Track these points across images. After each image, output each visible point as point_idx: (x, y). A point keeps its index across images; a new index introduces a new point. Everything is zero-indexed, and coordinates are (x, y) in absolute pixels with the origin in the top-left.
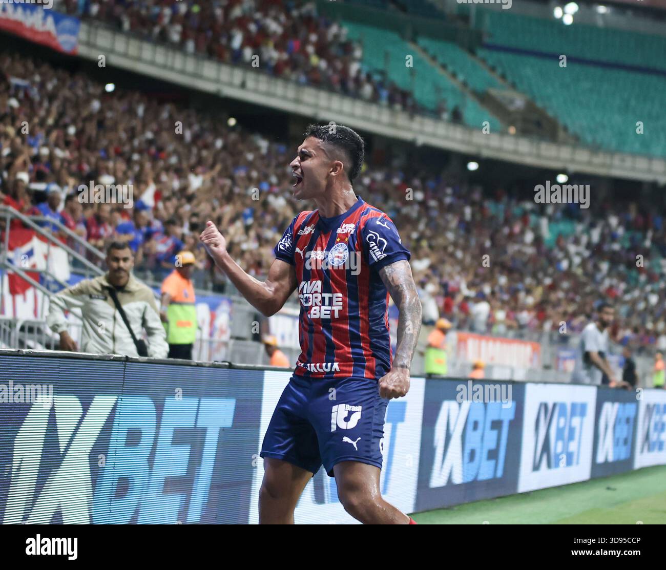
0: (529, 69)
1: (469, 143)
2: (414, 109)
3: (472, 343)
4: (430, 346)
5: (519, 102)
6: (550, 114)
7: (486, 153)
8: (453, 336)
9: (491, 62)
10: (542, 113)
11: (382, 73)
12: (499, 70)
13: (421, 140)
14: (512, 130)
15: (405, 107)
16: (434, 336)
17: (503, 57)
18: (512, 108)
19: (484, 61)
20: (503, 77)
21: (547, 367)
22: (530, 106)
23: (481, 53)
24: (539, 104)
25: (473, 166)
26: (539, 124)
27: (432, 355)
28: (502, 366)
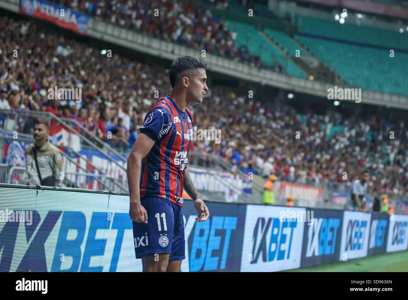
0: (321, 46)
1: (289, 84)
2: (262, 66)
3: (288, 188)
4: (266, 189)
5: (315, 63)
6: (332, 69)
7: (298, 89)
8: (278, 184)
9: (301, 42)
10: (327, 69)
11: (245, 47)
12: (306, 47)
13: (264, 82)
14: (311, 78)
15: (256, 65)
16: (268, 184)
17: (309, 40)
18: (312, 66)
19: (298, 41)
20: (308, 50)
21: (326, 201)
22: (321, 65)
23: (297, 37)
24: (326, 65)
25: (291, 96)
26: (325, 75)
27: (267, 194)
28: (304, 200)
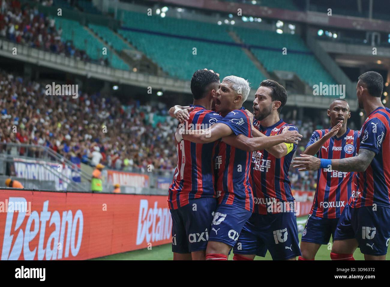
0: (143, 39)
1: (114, 76)
2: (87, 60)
3: (115, 176)
4: (94, 177)
5: (138, 56)
6: (154, 61)
7: (122, 81)
8: (105, 172)
9: (124, 36)
10: (150, 61)
11: (71, 42)
12: (129, 40)
13: (90, 75)
14: (135, 70)
15: (82, 59)
16: (96, 173)
17: (131, 33)
18: (135, 59)
19: (121, 35)
20: (131, 43)
21: (152, 187)
22: (144, 58)
23: (120, 32)
24: (148, 57)
25: (116, 88)
26: (148, 67)
27: (95, 182)
28: (130, 187)
